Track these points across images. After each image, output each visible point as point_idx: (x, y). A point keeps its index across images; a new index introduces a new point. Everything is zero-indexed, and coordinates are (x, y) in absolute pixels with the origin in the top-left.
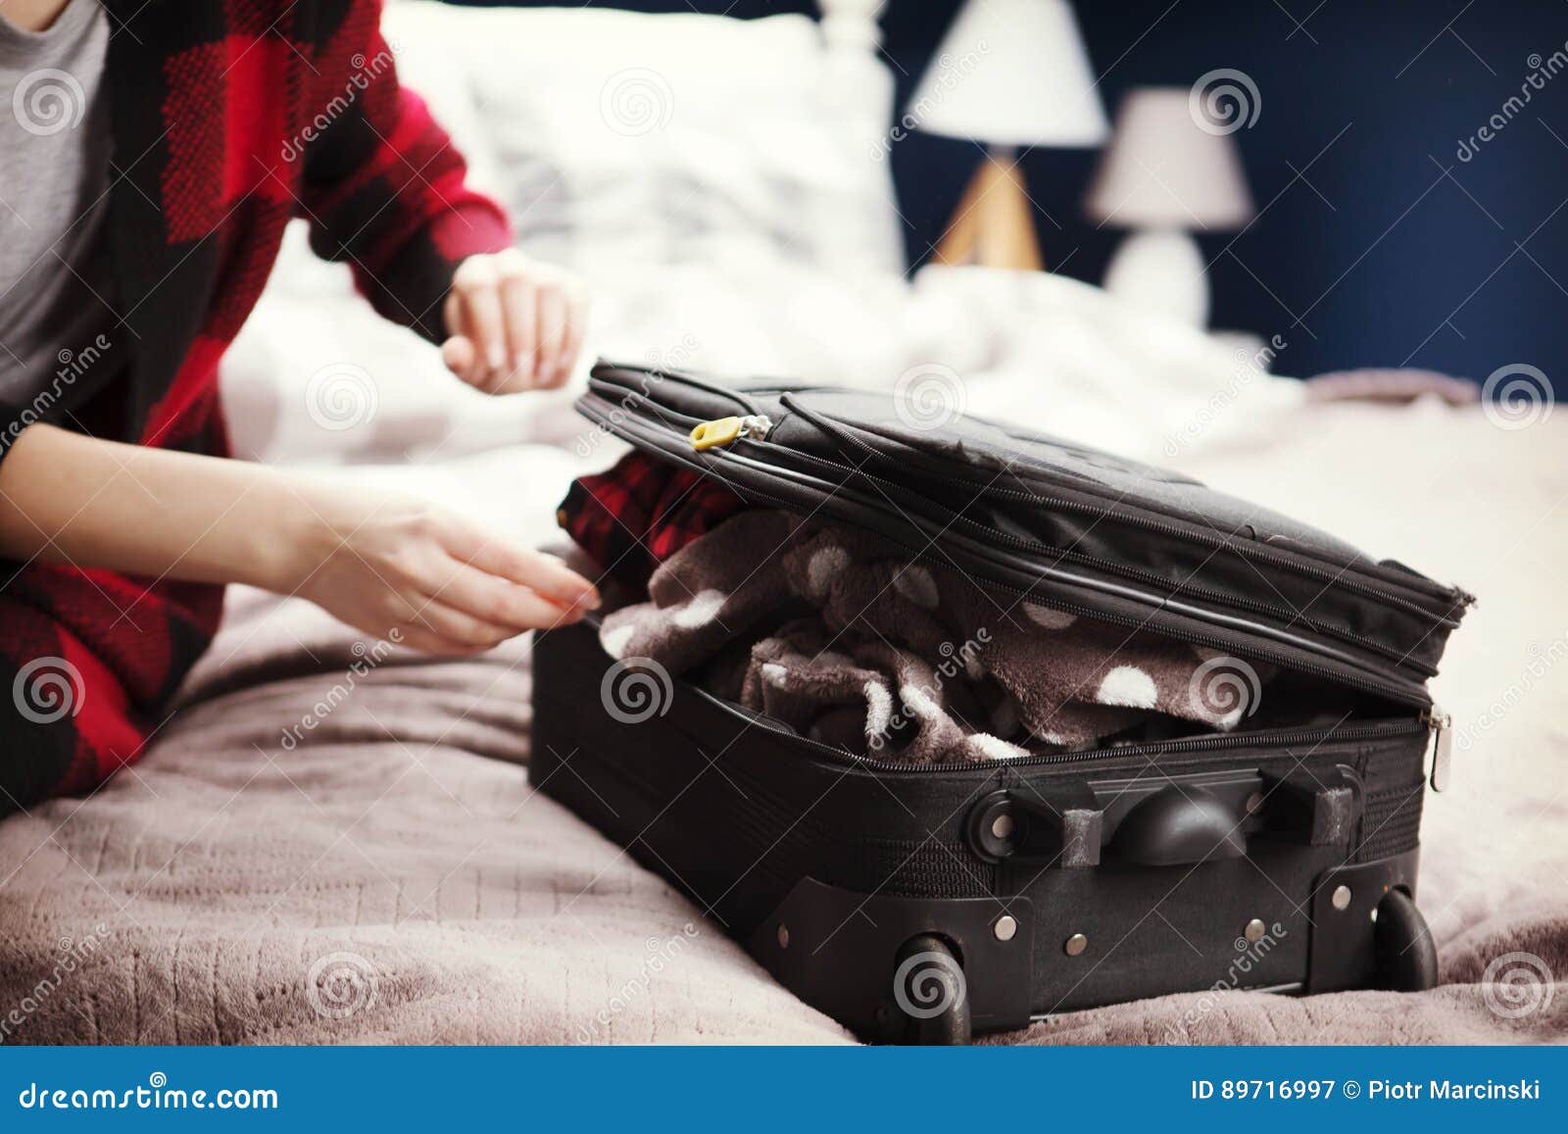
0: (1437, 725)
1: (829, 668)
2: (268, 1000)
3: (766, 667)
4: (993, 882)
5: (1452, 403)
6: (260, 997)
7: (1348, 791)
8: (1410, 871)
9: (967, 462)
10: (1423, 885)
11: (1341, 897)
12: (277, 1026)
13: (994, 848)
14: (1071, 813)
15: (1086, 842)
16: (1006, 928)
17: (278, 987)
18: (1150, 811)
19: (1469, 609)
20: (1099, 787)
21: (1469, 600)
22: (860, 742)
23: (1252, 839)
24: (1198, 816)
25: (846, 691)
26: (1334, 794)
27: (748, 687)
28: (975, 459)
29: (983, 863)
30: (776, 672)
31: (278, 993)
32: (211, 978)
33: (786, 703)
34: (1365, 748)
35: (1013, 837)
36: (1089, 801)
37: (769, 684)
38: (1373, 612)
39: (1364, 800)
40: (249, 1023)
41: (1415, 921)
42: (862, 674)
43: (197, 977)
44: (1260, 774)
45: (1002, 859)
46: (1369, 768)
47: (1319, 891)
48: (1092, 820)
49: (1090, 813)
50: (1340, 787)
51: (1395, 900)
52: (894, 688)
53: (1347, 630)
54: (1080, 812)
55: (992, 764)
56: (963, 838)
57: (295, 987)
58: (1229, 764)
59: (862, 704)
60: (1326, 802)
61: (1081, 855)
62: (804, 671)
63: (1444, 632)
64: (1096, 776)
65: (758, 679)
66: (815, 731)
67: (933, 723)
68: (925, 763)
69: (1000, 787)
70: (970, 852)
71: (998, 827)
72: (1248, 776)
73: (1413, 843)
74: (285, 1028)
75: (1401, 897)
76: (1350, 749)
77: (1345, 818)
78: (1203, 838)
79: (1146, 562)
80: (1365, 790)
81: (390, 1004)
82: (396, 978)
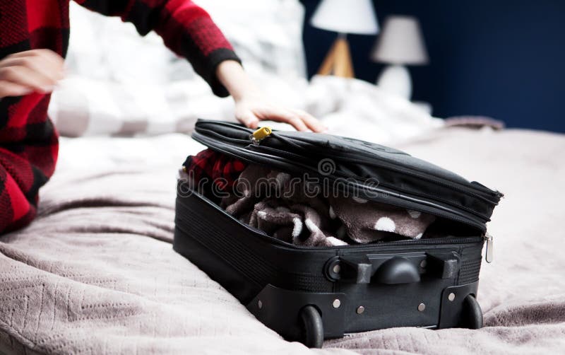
0: (487, 239)
1: (282, 213)
2: (85, 309)
3: (259, 212)
4: (333, 288)
5: (495, 129)
6: (83, 308)
7: (456, 261)
8: (475, 288)
9: (331, 148)
10: (479, 293)
11: (452, 297)
12: (88, 318)
13: (334, 276)
14: (361, 265)
15: (366, 275)
16: (337, 303)
17: (89, 305)
18: (387, 265)
19: (501, 198)
20: (371, 257)
21: (502, 195)
22: (290, 238)
23: (422, 276)
24: (404, 268)
25: (287, 221)
26: (451, 261)
27: (252, 218)
28: (333, 147)
29: (330, 281)
30: (263, 214)
31: (89, 307)
32: (67, 298)
33: (265, 224)
34: (462, 246)
35: (341, 272)
36: (367, 261)
37: (260, 218)
38: (469, 200)
39: (460, 264)
40: (78, 316)
41: (476, 306)
42: (293, 215)
43: (63, 297)
44: (426, 254)
45: (337, 280)
46: (463, 253)
47: (444, 294)
48: (368, 268)
49: (367, 265)
50: (453, 259)
51: (470, 298)
52: (303, 220)
53: (460, 205)
54: (364, 265)
55: (334, 247)
56: (323, 272)
57: (95, 306)
58: (415, 250)
59: (292, 225)
60: (448, 264)
61: (364, 280)
62: (272, 214)
63: (493, 207)
64: (370, 253)
65: (256, 216)
66: (275, 234)
67: (315, 233)
68: (312, 247)
69: (337, 255)
70: (325, 277)
71: (336, 269)
72: (422, 254)
73: (477, 279)
74: (90, 319)
75: (472, 297)
76: (457, 246)
77: (454, 270)
78: (406, 275)
79: (392, 182)
80: (461, 260)
81: (126, 315)
82: (129, 306)
